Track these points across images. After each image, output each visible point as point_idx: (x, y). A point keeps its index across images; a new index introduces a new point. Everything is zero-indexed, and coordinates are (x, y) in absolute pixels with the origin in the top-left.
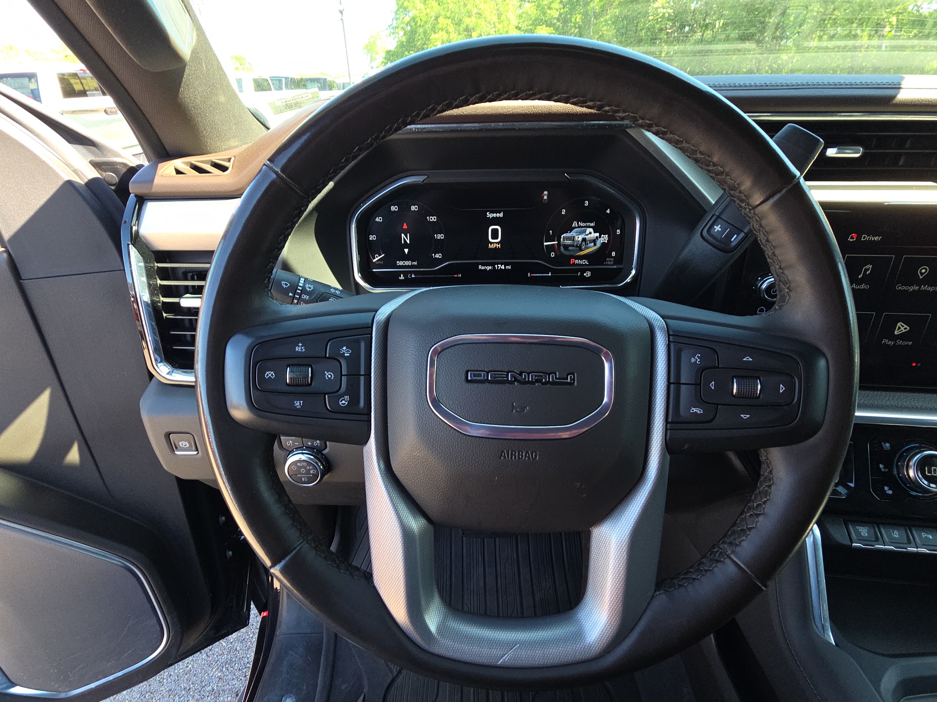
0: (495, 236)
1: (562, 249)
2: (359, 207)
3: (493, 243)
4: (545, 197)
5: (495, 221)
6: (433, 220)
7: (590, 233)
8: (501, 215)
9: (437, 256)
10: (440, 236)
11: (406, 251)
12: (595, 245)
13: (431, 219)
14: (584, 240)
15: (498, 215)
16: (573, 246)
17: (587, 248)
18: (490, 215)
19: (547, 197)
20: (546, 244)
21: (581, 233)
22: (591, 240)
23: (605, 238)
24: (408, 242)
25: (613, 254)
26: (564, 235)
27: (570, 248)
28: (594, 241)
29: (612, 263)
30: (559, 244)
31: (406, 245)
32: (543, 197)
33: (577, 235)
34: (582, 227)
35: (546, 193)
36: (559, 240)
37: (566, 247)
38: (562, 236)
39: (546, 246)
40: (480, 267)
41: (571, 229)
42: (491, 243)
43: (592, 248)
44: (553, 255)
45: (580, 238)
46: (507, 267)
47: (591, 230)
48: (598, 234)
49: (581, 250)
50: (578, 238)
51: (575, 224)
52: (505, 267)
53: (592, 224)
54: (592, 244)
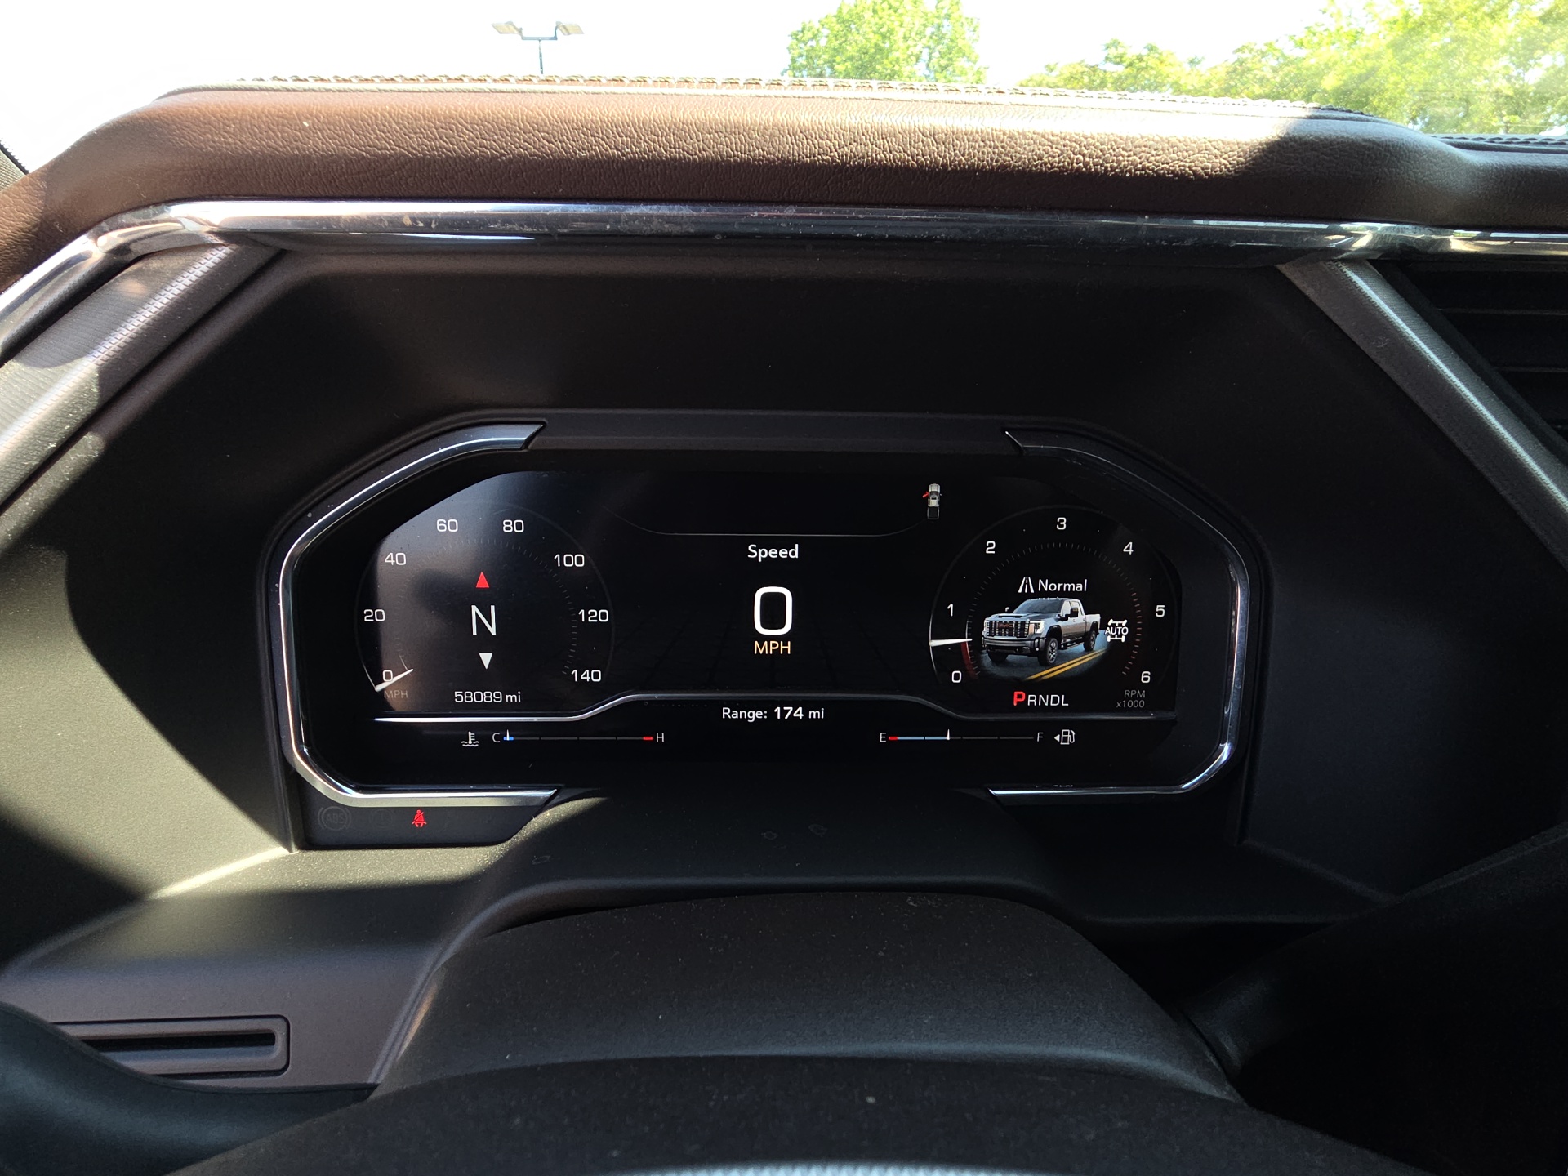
0: (773, 616)
1: (986, 660)
2: (300, 524)
3: (770, 638)
4: (934, 503)
5: (774, 572)
6: (574, 563)
7: (1074, 614)
8: (794, 553)
9: (587, 676)
10: (598, 616)
11: (486, 658)
12: (1088, 649)
13: (569, 560)
14: (1054, 632)
15: (783, 553)
16: (1019, 650)
17: (1063, 658)
18: (759, 554)
19: (939, 502)
20: (934, 643)
21: (1044, 613)
22: (1077, 635)
23: (1118, 631)
24: (493, 630)
25: (1145, 677)
26: (993, 618)
27: (1010, 657)
28: (1086, 637)
29: (1141, 704)
30: (977, 645)
31: (485, 641)
32: (926, 500)
33: (1032, 619)
34: (1049, 594)
35: (935, 488)
36: (976, 633)
37: (999, 654)
38: (986, 621)
39: (935, 648)
40: (726, 712)
41: (1015, 601)
42: (763, 639)
43: (1078, 659)
44: (957, 677)
45: (1043, 627)
46: (813, 714)
47: (1076, 604)
48: (1097, 618)
49: (1045, 663)
50: (1037, 626)
51: (1026, 585)
52: (805, 712)
53: (1080, 588)
54: (1081, 647)
